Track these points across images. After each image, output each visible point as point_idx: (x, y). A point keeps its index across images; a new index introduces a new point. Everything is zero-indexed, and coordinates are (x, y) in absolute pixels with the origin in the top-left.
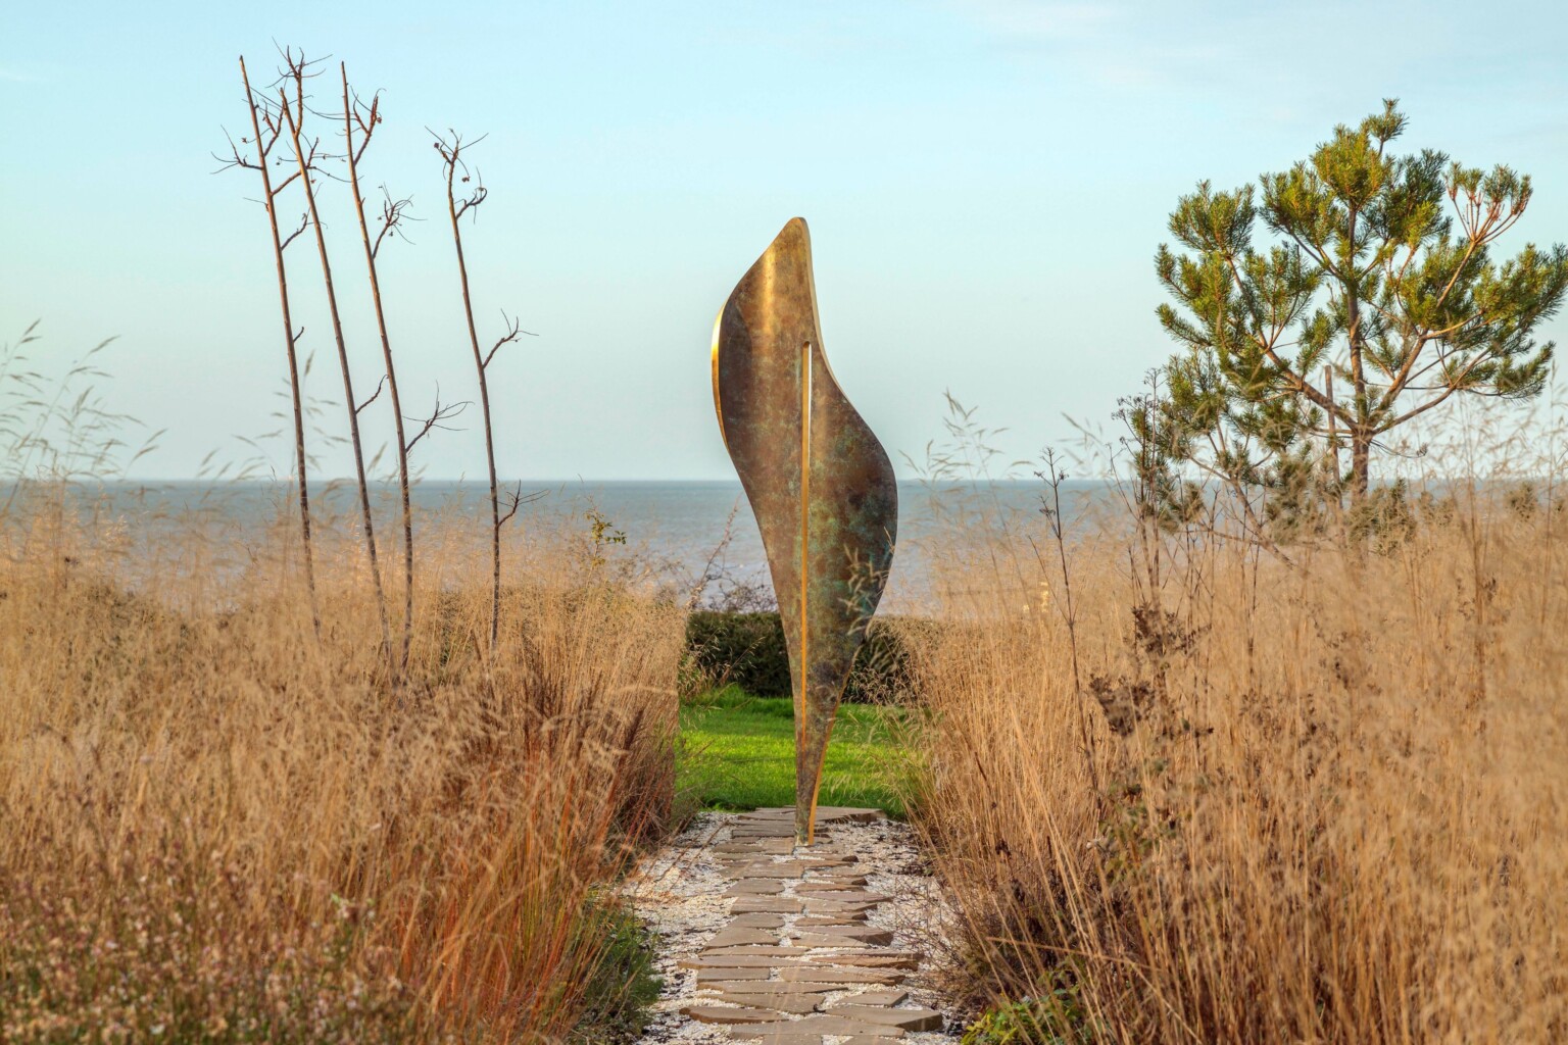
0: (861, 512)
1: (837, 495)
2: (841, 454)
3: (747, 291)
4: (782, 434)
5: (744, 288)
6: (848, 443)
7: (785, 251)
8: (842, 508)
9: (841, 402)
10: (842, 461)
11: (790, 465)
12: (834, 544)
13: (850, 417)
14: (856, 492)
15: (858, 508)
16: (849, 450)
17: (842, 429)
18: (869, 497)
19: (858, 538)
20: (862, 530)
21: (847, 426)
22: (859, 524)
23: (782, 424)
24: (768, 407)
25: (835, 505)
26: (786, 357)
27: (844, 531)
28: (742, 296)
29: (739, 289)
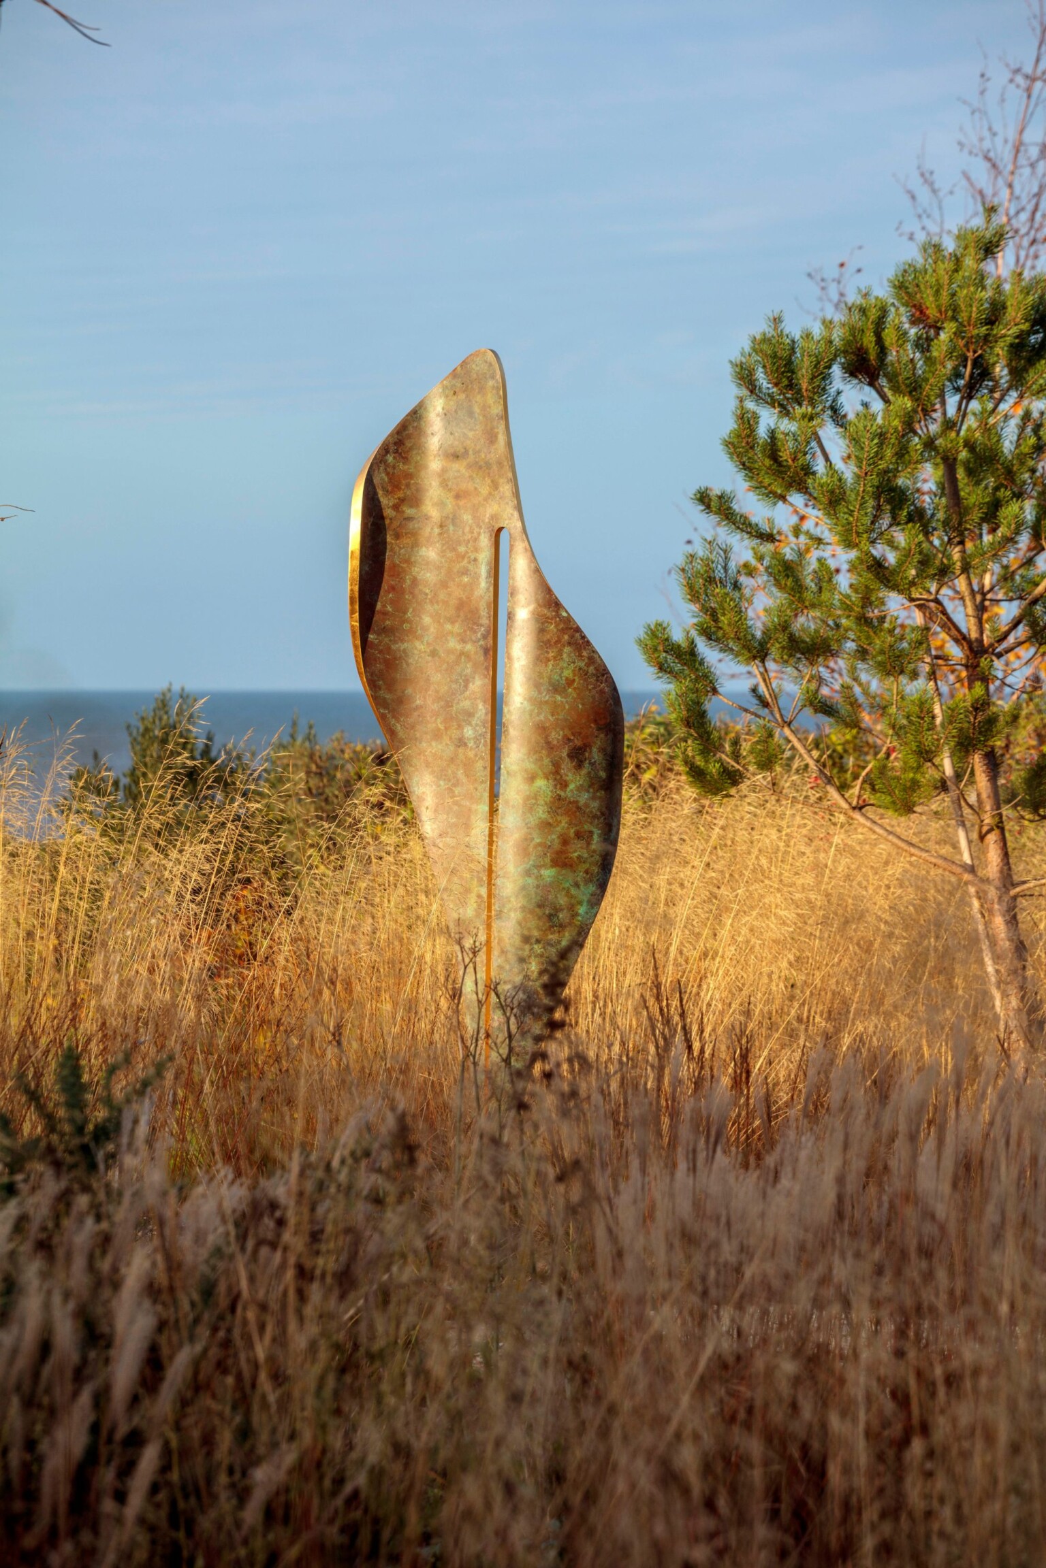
0: (584, 772)
1: (550, 747)
2: (556, 689)
3: (396, 452)
4: (452, 658)
5: (392, 448)
6: (568, 673)
7: (462, 396)
8: (556, 766)
9: (558, 615)
10: (559, 698)
11: (466, 704)
12: (544, 816)
13: (572, 637)
14: (578, 743)
15: (579, 766)
16: (570, 682)
17: (560, 653)
18: (595, 750)
19: (579, 808)
20: (584, 798)
21: (567, 650)
22: (580, 789)
23: (453, 644)
24: (427, 620)
25: (547, 761)
26: (462, 549)
27: (559, 798)
28: (390, 458)
29: (385, 450)
